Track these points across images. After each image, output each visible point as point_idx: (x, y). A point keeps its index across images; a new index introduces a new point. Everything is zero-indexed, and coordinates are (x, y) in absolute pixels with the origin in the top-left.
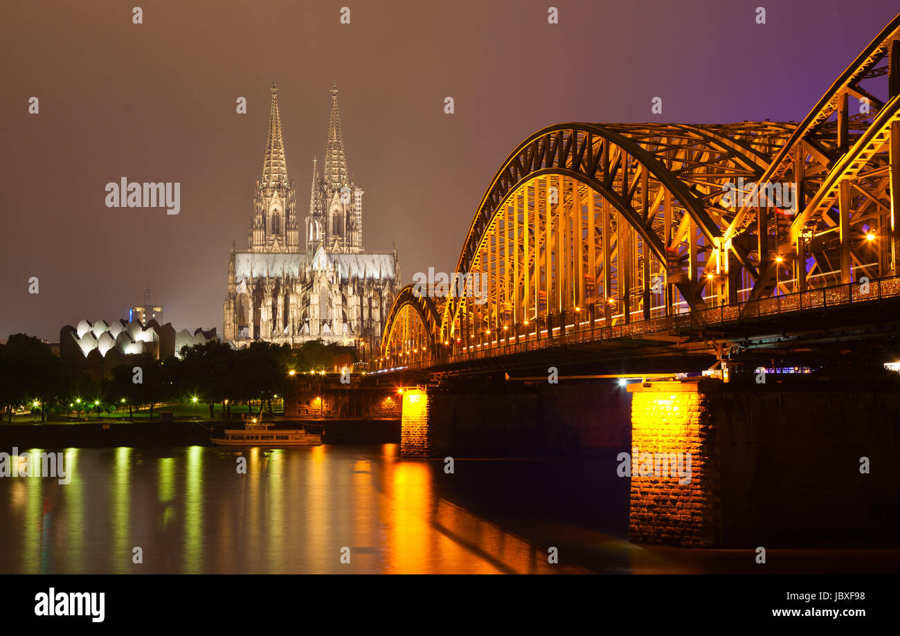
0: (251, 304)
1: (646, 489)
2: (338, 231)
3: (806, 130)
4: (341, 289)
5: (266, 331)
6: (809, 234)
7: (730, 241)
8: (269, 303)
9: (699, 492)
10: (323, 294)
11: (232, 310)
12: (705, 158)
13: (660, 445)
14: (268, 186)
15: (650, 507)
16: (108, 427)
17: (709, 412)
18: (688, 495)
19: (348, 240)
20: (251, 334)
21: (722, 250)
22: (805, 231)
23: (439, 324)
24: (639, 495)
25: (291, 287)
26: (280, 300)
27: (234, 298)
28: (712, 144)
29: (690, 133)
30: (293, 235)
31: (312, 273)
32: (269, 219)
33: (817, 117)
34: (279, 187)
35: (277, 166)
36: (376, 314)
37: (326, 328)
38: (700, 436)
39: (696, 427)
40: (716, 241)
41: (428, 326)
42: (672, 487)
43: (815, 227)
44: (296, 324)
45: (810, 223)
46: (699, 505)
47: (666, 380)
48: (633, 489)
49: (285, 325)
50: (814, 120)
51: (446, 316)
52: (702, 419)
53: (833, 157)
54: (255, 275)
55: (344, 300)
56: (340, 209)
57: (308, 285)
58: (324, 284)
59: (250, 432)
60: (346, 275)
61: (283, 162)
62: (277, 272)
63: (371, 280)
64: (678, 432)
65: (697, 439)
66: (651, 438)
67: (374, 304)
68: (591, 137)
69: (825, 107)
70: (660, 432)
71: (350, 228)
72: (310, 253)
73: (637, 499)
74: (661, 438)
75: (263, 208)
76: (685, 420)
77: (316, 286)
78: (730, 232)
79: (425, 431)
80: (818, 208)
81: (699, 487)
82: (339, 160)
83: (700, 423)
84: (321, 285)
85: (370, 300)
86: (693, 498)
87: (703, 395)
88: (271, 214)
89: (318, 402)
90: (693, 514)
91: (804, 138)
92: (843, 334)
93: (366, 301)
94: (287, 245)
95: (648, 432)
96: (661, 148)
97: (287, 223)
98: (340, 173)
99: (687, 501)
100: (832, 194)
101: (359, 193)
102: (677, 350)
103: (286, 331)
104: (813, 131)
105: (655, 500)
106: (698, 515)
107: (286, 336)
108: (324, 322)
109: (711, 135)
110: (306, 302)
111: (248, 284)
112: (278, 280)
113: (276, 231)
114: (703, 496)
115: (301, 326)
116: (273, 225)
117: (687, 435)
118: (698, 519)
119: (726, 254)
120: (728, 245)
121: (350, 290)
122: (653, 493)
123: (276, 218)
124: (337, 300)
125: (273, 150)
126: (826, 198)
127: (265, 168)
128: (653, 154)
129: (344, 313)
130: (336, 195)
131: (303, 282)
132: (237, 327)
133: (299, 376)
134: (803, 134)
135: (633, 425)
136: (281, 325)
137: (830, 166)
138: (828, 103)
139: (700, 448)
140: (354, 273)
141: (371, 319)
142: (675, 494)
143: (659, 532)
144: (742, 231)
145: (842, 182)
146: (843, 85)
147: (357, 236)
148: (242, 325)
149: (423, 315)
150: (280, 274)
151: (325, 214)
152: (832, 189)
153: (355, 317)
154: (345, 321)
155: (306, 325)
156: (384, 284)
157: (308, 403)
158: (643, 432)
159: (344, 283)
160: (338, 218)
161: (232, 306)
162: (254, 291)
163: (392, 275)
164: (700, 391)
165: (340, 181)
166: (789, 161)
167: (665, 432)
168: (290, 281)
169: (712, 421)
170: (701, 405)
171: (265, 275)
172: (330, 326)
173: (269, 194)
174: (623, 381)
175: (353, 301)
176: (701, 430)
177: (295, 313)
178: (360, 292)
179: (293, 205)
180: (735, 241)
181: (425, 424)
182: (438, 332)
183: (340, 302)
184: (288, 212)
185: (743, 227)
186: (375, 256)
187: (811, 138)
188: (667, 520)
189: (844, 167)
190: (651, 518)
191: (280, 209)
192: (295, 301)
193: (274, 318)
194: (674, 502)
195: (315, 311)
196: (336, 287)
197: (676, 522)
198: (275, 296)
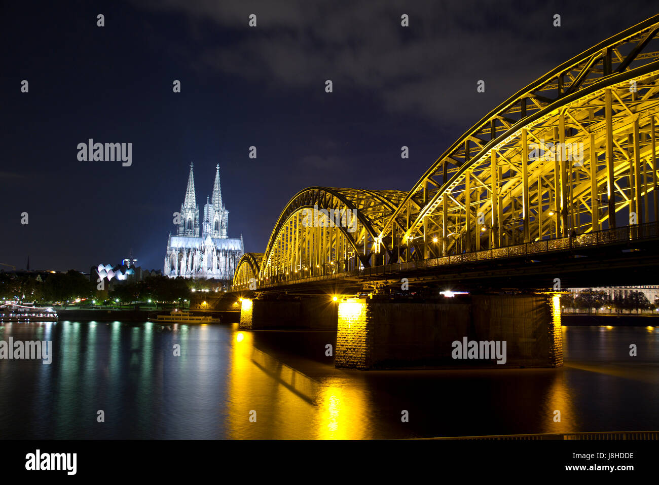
0: (177, 259)
1: (343, 344)
2: (217, 228)
3: (412, 195)
4: (217, 254)
5: (183, 272)
6: (412, 238)
7: (381, 239)
8: (185, 259)
9: (364, 345)
10: (209, 256)
11: (168, 262)
12: (372, 204)
13: (349, 325)
14: (187, 208)
15: (344, 352)
16: (110, 312)
17: (370, 311)
18: (360, 346)
19: (221, 233)
20: (177, 273)
21: (378, 243)
22: (410, 236)
23: (259, 271)
24: (340, 346)
25: (195, 252)
26: (190, 258)
27: (170, 257)
28: (375, 198)
29: (367, 194)
30: (198, 230)
31: (204, 247)
32: (187, 222)
33: (416, 190)
34: (192, 208)
35: (191, 199)
36: (232, 265)
37: (210, 271)
38: (366, 321)
39: (365, 318)
40: (375, 239)
41: (254, 272)
42: (354, 343)
43: (414, 235)
44: (196, 269)
45: (412, 233)
46: (364, 350)
47: (353, 297)
48: (337, 344)
49: (192, 269)
50: (415, 191)
51: (262, 267)
52: (368, 314)
53: (422, 206)
54: (179, 247)
56: (218, 219)
57: (203, 252)
58: (210, 252)
60: (219, 248)
61: (194, 198)
62: (189, 246)
63: (230, 251)
64: (357, 319)
65: (365, 323)
66: (346, 322)
67: (231, 261)
68: (326, 193)
69: (419, 186)
70: (350, 320)
71: (222, 228)
72: (204, 238)
73: (339, 348)
74: (350, 322)
75: (184, 217)
76: (360, 315)
77: (206, 252)
78: (381, 235)
79: (251, 318)
80: (416, 227)
81: (365, 343)
82: (218, 198)
83: (367, 316)
84: (208, 252)
85: (230, 259)
86: (362, 348)
87: (368, 304)
88: (188, 220)
89: (204, 304)
90: (362, 354)
91: (411, 198)
92: (424, 280)
93: (228, 259)
94: (194, 234)
95: (345, 319)
96: (354, 199)
97: (195, 224)
98: (219, 204)
99: (360, 349)
100: (421, 222)
101: (227, 213)
102: (358, 285)
103: (192, 272)
104: (414, 196)
105: (346, 348)
106: (364, 354)
107: (192, 274)
108: (209, 268)
109: (375, 195)
110: (202, 259)
111: (176, 250)
112: (189, 249)
113: (190, 227)
114: (366, 346)
115: (199, 269)
116: (188, 225)
117: (361, 321)
118: (363, 356)
119: (379, 245)
120: (380, 241)
121: (221, 254)
122: (346, 346)
123: (190, 222)
124: (215, 258)
125: (190, 192)
126: (419, 223)
127: (186, 200)
128: (351, 202)
129: (218, 265)
130: (217, 213)
131: (201, 250)
132: (170, 269)
133: (197, 292)
134: (411, 196)
135: (339, 317)
136: (189, 268)
137: (421, 210)
138: (420, 184)
139: (366, 326)
140: (223, 248)
141: (230, 267)
142: (355, 346)
143: (348, 362)
144: (386, 235)
145: (425, 217)
146: (426, 178)
147: (225, 231)
148: (173, 268)
149: (252, 267)
151: (212, 221)
152: (421, 220)
153: (223, 267)
154: (218, 268)
155: (201, 269)
156: (236, 253)
157: (200, 304)
158: (343, 319)
159: (218, 251)
160: (217, 224)
161: (169, 260)
162: (179, 254)
163: (240, 249)
164: (367, 302)
165: (219, 207)
166: (405, 207)
167: (352, 319)
168: (195, 249)
169: (371, 315)
170: (367, 308)
171: (184, 247)
172: (212, 270)
173: (187, 211)
174: (335, 298)
175: (222, 259)
176: (367, 319)
177: (196, 264)
178: (226, 255)
179: (198, 217)
180: (383, 239)
181: (251, 314)
182: (258, 274)
183: (217, 260)
184: (195, 219)
185: (386, 234)
186: (232, 240)
187: (413, 198)
188: (351, 357)
189: (426, 211)
190: (344, 356)
191: (192, 218)
192: (196, 258)
193: (187, 266)
194: (354, 349)
195: (205, 264)
196: (215, 253)
197: (355, 358)
198: (188, 256)
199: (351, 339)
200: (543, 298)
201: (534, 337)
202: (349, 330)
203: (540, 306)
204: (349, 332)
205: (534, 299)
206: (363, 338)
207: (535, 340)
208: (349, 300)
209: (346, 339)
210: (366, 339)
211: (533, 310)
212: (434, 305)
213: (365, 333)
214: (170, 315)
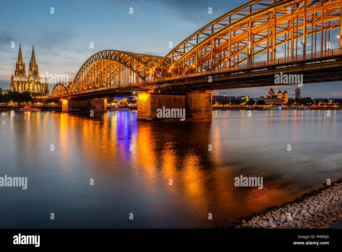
0: (16, 86)
2: (34, 73)
7: (154, 69)
9: (150, 111)
10: (33, 85)
11: (12, 87)
14: (19, 64)
17: (152, 98)
18: (148, 112)
19: (36, 75)
25: (26, 83)
26: (23, 85)
27: (13, 85)
30: (25, 73)
31: (30, 81)
32: (19, 70)
34: (22, 64)
35: (21, 60)
36: (43, 89)
38: (150, 102)
39: (150, 100)
40: (151, 69)
42: (145, 111)
46: (150, 113)
50: (177, 47)
54: (17, 81)
55: (37, 86)
56: (35, 69)
58: (33, 83)
59: (25, 109)
62: (22, 80)
63: (42, 83)
67: (43, 87)
70: (143, 101)
71: (36, 73)
72: (29, 77)
75: (18, 68)
76: (147, 99)
77: (31, 83)
82: (34, 60)
89: (38, 103)
93: (41, 86)
94: (23, 75)
97: (23, 71)
105: (142, 113)
108: (33, 90)
110: (29, 86)
112: (22, 81)
113: (21, 73)
115: (28, 90)
117: (148, 102)
118: (149, 116)
119: (153, 71)
121: (38, 84)
123: (21, 70)
125: (20, 57)
130: (34, 67)
131: (28, 82)
134: (174, 50)
136: (24, 90)
138: (181, 44)
139: (150, 104)
141: (42, 90)
150: (23, 80)
151: (32, 70)
153: (39, 89)
154: (37, 90)
156: (44, 83)
157: (36, 103)
158: (140, 101)
160: (34, 71)
162: (17, 83)
164: (150, 94)
165: (34, 64)
170: (150, 96)
171: (19, 80)
172: (34, 90)
175: (39, 86)
177: (27, 88)
180: (156, 69)
188: (144, 116)
189: (185, 55)
190: (141, 116)
191: (22, 68)
192: (27, 85)
193: (22, 89)
194: (145, 113)
195: (31, 88)
196: (35, 84)
197: (145, 116)
198: (22, 85)
199: (144, 109)
200: (209, 94)
201: (206, 108)
202: (143, 105)
203: (208, 97)
204: (143, 106)
205: (206, 94)
206: (149, 108)
207: (206, 109)
208: (143, 93)
209: (141, 109)
210: (150, 109)
211: (206, 98)
212: (174, 96)
213: (150, 106)
214: (24, 108)
